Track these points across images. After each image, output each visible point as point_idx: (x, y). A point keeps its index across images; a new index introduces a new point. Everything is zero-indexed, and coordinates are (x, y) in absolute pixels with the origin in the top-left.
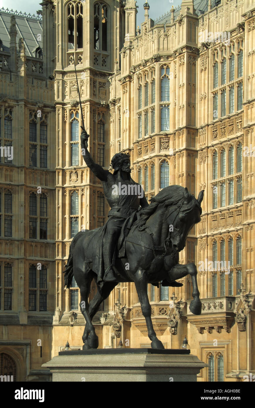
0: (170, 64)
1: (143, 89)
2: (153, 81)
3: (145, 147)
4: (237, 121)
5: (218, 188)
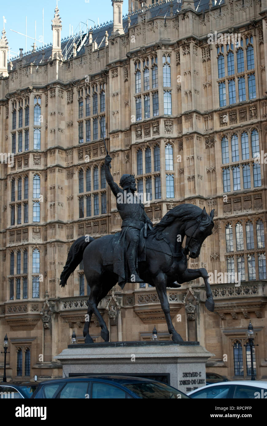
0: (41, 95)
1: (18, 113)
2: (26, 107)
3: (18, 161)
4: (101, 147)
5: (85, 200)
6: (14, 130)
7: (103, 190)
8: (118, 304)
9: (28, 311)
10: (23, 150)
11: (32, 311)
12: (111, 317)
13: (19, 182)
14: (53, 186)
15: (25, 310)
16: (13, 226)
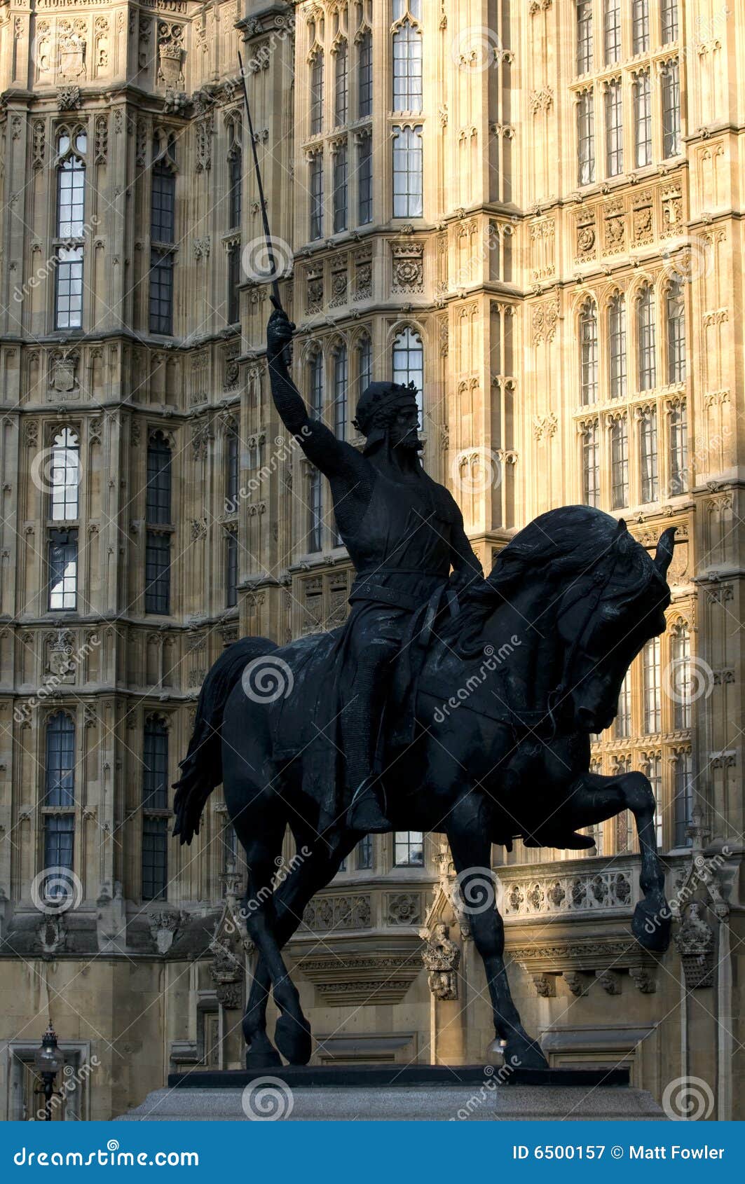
1: (328, 62)
2: (362, 36)
3: (335, 273)
4: (665, 198)
5: (602, 438)
6: (318, 138)
7: (674, 390)
8: (716, 896)
9: (374, 925)
10: (353, 224)
11: (393, 921)
12: (688, 950)
13: (337, 365)
14: (472, 377)
15: (363, 918)
16: (317, 558)
